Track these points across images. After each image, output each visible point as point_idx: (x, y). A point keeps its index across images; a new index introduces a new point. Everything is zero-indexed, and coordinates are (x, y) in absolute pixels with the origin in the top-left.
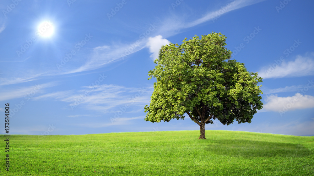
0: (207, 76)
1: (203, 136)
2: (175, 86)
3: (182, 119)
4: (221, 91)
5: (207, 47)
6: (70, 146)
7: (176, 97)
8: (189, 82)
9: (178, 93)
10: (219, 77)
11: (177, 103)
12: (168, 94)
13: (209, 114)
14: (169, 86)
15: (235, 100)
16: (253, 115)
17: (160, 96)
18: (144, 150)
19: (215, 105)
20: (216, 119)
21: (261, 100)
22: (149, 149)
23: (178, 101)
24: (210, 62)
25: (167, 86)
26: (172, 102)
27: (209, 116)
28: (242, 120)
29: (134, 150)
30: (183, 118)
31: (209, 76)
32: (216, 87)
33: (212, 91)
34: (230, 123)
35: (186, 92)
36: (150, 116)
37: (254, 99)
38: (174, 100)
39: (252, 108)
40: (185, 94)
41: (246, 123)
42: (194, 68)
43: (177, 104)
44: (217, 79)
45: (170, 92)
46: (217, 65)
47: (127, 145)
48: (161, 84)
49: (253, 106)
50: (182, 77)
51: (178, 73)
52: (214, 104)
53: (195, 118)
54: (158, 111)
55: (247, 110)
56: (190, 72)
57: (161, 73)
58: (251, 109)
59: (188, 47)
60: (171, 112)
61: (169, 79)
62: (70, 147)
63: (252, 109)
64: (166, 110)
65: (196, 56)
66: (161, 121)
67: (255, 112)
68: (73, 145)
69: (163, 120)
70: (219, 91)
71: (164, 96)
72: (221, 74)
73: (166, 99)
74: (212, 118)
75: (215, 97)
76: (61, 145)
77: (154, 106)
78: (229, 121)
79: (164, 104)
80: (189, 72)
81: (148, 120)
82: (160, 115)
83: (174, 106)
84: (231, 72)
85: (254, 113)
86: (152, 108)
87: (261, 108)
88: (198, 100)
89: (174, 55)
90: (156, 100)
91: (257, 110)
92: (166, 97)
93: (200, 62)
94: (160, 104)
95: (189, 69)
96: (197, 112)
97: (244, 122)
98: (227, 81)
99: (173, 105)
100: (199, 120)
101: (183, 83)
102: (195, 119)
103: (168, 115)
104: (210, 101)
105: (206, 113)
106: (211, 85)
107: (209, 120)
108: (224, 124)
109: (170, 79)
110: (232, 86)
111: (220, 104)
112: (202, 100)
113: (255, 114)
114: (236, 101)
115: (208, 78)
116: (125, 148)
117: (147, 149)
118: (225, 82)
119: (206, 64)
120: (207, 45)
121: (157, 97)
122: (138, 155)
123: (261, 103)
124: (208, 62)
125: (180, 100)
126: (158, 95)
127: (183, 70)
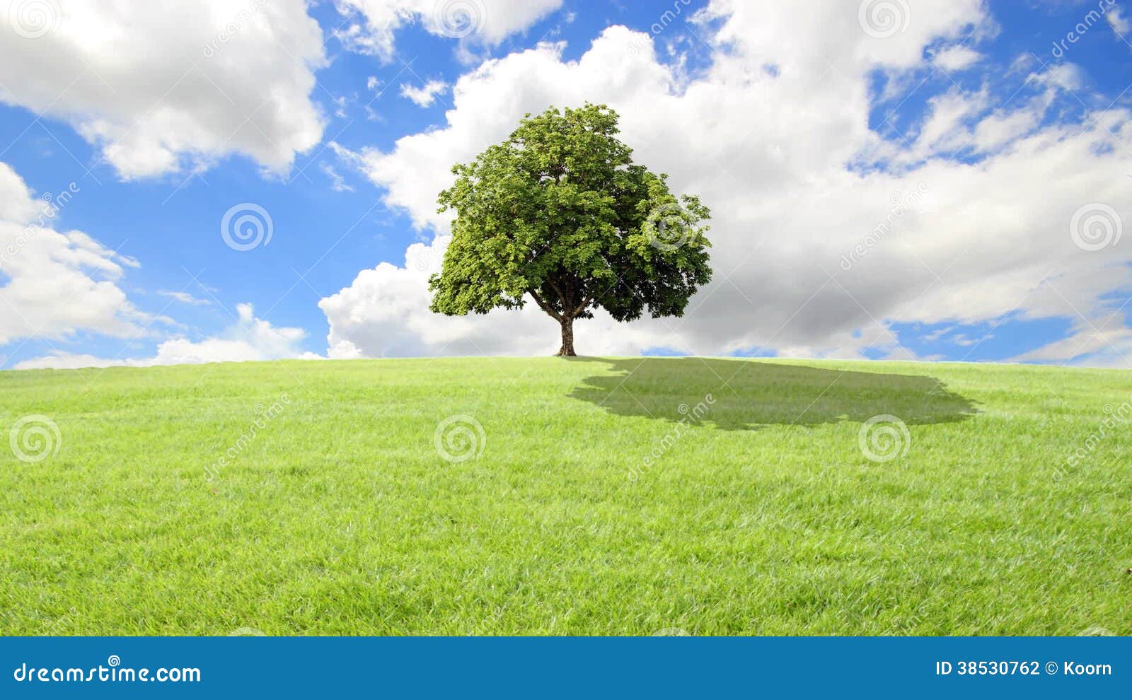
0: (579, 204)
1: (568, 349)
2: (501, 228)
3: (518, 307)
4: (612, 241)
5: (574, 138)
6: (143, 401)
7: (504, 254)
8: (530, 219)
9: (509, 245)
10: (607, 207)
11: (506, 268)
12: (486, 249)
13: (582, 296)
14: (487, 228)
15: (644, 263)
16: (688, 299)
17: (466, 251)
18: (381, 410)
19: (597, 273)
20: (601, 307)
21: (707, 263)
22: (400, 406)
23: (508, 265)
24: (585, 171)
25: (482, 229)
26: (495, 266)
27: (584, 299)
28: (661, 311)
29: (347, 411)
30: (521, 304)
31: (583, 205)
32: (599, 231)
33: (590, 240)
34: (634, 317)
35: (524, 244)
36: (443, 299)
37: (690, 260)
38: (498, 262)
39: (685, 280)
40: (523, 248)
41: (672, 316)
42: (547, 186)
43: (506, 271)
44: (603, 211)
45: (491, 243)
46: (602, 177)
47: (327, 396)
48: (468, 223)
49: (688, 276)
50: (519, 206)
51: (509, 197)
52: (595, 271)
53: (552, 307)
54: (461, 289)
55: (672, 286)
56: (537, 194)
57: (468, 199)
58: (682, 284)
59: (532, 136)
60: (491, 291)
61: (487, 211)
62: (144, 404)
63: (686, 284)
64: (481, 285)
65: (551, 157)
66: (469, 312)
67: (693, 290)
68: (153, 397)
69: (474, 309)
70: (607, 240)
71: (477, 253)
72: (611, 199)
73: (480, 259)
74: (591, 305)
75: (596, 254)
76: (117, 400)
77: (451, 276)
78: (630, 313)
79: (475, 271)
80: (535, 194)
81: (437, 311)
82: (467, 297)
83: (499, 275)
84: (632, 195)
85: (690, 294)
86: (446, 282)
87: (708, 282)
88: (553, 261)
89: (498, 155)
90: (457, 262)
91: (697, 285)
92: (482, 255)
93: (562, 172)
94: (467, 270)
95: (535, 189)
96: (553, 290)
97: (667, 314)
98: (624, 215)
99: (497, 273)
100: (560, 309)
101: (517, 221)
102: (550, 308)
103: (485, 297)
104: (579, 263)
105: (576, 294)
106: (588, 227)
107: (583, 308)
108: (620, 320)
109: (491, 212)
110: (633, 229)
111: (609, 272)
112: (561, 260)
113: (693, 295)
114: (648, 263)
115: (580, 210)
116: (317, 405)
117: (392, 406)
118: (618, 219)
119: (577, 175)
120: (574, 135)
121: (460, 255)
122: (357, 426)
123: (706, 270)
124: (580, 172)
125: (513, 261)
126: (462, 249)
127: (521, 189)
